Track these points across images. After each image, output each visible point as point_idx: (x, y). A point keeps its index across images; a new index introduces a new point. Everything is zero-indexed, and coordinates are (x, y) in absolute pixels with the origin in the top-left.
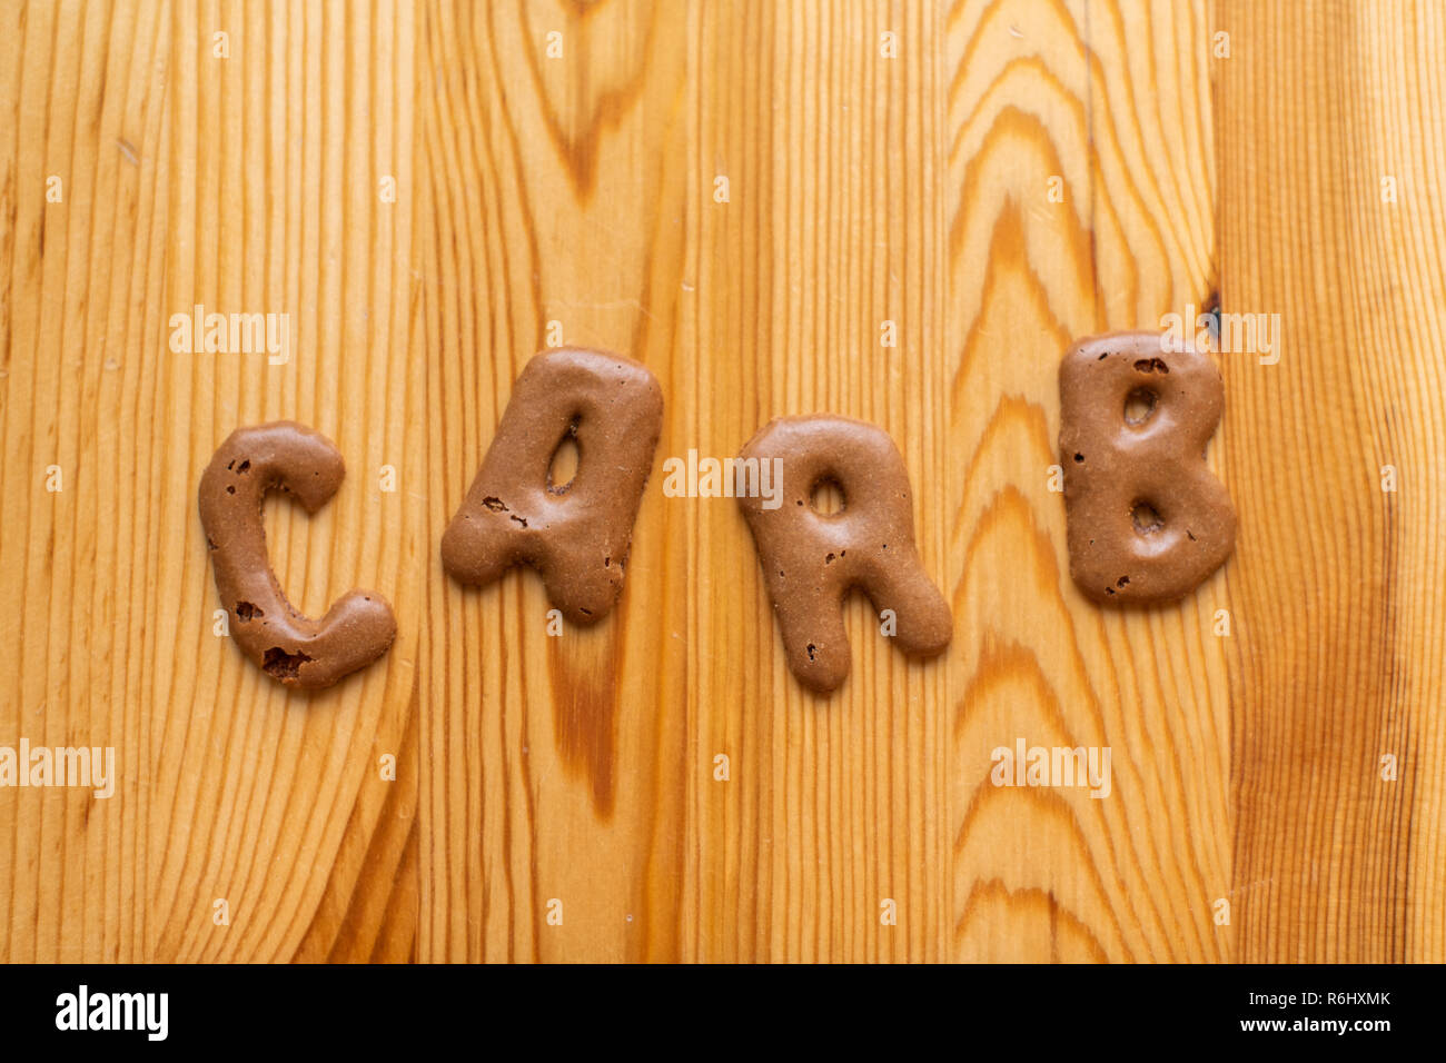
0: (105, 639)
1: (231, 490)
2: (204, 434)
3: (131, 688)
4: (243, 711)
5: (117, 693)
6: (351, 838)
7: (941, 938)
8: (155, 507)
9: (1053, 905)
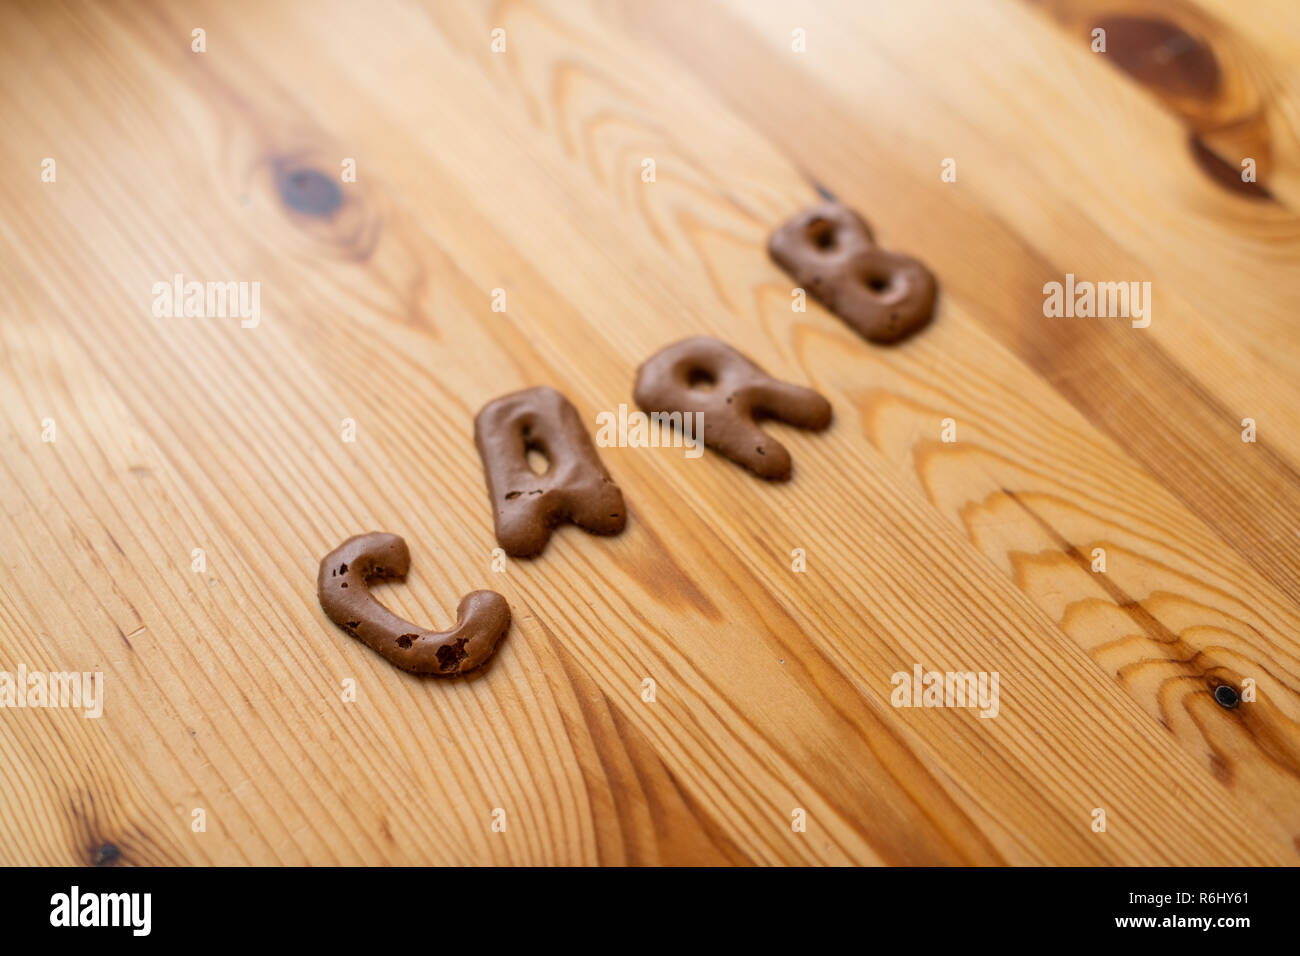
0: (324, 729)
1: (345, 585)
2: (302, 582)
3: (361, 745)
4: (445, 710)
5: (355, 753)
6: (574, 733)
7: (967, 551)
8: (300, 638)
9: (1010, 494)
